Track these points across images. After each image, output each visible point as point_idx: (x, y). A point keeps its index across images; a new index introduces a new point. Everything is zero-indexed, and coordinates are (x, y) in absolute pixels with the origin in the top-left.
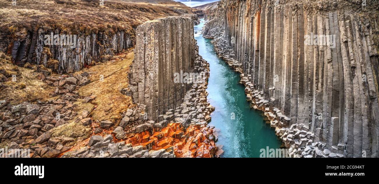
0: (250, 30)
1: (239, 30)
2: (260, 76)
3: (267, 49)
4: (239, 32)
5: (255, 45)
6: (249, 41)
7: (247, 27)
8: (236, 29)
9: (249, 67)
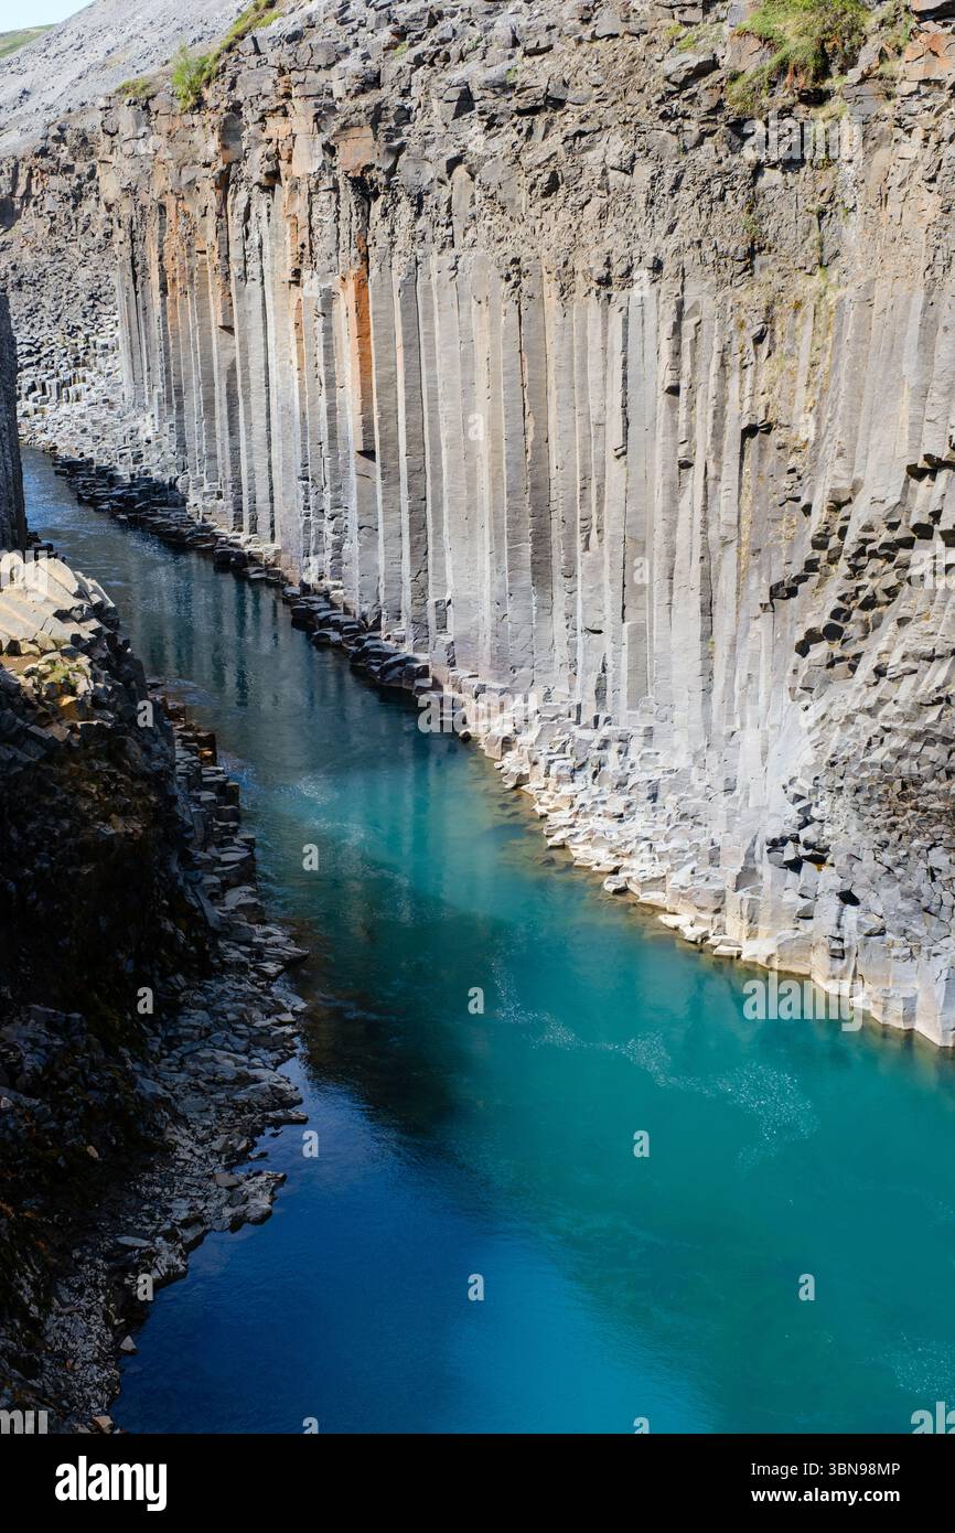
0: (320, 359)
1: (245, 358)
2: (386, 567)
3: (408, 436)
4: (246, 367)
5: (350, 427)
6: (315, 414)
7: (299, 340)
8: (223, 348)
9: (329, 545)
